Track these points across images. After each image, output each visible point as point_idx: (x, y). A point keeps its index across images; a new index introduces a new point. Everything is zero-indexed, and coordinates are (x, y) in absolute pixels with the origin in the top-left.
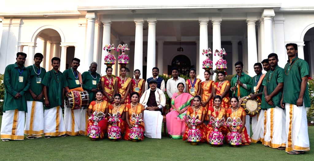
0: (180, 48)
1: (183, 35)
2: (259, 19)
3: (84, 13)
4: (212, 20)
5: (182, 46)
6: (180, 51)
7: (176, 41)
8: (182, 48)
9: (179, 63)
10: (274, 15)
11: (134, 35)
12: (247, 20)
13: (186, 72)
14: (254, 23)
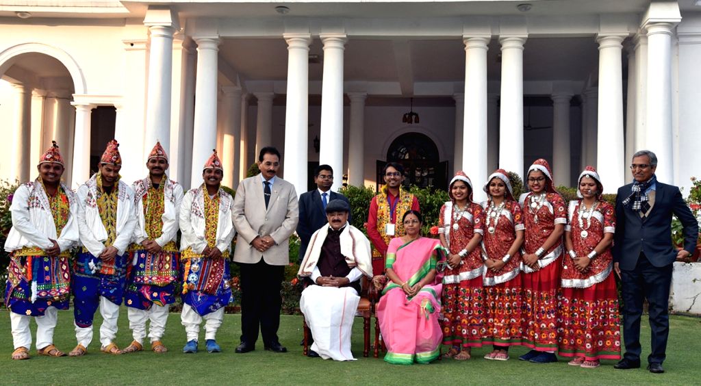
0: (411, 114)
1: (420, 77)
2: (633, 31)
3: (138, 11)
4: (501, 36)
5: (415, 110)
6: (411, 122)
7: (401, 93)
8: (416, 115)
9: (407, 154)
10: (680, 21)
11: (284, 78)
12: (599, 35)
13: (426, 179)
14: (618, 43)
